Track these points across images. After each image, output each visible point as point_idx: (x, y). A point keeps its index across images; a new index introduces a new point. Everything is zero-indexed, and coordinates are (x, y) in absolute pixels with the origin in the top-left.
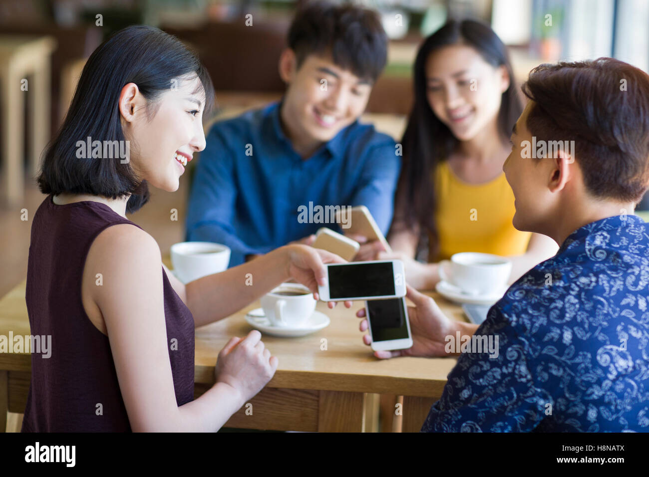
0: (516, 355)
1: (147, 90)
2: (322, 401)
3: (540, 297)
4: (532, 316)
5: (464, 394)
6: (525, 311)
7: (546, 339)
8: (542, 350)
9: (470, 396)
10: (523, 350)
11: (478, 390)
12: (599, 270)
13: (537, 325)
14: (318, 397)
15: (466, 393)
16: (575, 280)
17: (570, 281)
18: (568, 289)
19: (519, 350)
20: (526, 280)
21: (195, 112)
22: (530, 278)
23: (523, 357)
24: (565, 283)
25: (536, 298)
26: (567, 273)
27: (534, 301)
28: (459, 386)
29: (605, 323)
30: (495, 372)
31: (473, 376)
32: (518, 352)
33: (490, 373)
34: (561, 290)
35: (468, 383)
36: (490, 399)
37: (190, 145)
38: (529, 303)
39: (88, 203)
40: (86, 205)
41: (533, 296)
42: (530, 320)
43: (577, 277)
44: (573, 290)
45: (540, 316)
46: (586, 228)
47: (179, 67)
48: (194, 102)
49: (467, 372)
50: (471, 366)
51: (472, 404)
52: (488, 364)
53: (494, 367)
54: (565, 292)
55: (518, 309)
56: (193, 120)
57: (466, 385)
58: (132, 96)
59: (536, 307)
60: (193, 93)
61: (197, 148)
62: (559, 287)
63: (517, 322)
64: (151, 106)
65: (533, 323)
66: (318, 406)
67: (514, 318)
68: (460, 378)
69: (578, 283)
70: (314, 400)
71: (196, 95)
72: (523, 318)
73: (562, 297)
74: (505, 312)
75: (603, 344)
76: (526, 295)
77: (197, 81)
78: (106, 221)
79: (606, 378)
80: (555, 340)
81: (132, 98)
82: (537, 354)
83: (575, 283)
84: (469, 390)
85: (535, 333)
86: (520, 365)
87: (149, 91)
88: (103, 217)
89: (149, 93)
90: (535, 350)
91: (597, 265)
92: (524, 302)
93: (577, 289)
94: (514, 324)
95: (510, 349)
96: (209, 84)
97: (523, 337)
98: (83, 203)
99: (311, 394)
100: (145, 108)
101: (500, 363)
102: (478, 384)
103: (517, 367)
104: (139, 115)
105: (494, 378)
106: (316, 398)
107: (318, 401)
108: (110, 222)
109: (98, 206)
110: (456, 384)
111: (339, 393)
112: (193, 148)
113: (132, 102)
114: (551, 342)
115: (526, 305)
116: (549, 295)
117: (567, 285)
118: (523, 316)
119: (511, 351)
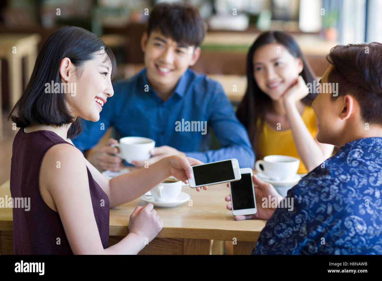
0: (300, 220)
1: (75, 61)
2: (185, 245)
3: (317, 185)
4: (310, 197)
5: (271, 242)
6: (307, 194)
7: (318, 211)
8: (316, 217)
9: (274, 244)
10: (305, 217)
11: (279, 240)
12: (353, 172)
13: (313, 202)
14: (183, 242)
15: (272, 242)
16: (338, 176)
17: (335, 176)
18: (333, 181)
19: (302, 218)
20: (311, 174)
21: (106, 74)
22: (313, 173)
23: (305, 222)
24: (332, 177)
25: (314, 185)
26: (334, 171)
27: (313, 187)
28: (268, 237)
29: (352, 203)
30: (289, 230)
31: (277, 231)
32: (302, 219)
33: (286, 231)
34: (328, 182)
35: (274, 236)
36: (283, 246)
37: (104, 93)
38: (310, 189)
39: (44, 131)
40: (42, 133)
41: (312, 185)
42: (309, 199)
43: (340, 174)
44: (336, 182)
45: (315, 197)
46: (350, 143)
47: (94, 47)
48: (105, 67)
49: (273, 229)
50: (276, 225)
51: (274, 249)
52: (285, 225)
53: (289, 227)
54: (331, 183)
55: (303, 192)
56: (105, 78)
57: (273, 237)
58: (67, 65)
59: (314, 191)
60: (104, 62)
61: (108, 95)
62: (328, 179)
63: (302, 201)
64: (79, 70)
65: (310, 201)
66: (183, 248)
67: (300, 198)
68: (269, 232)
69: (340, 178)
70: (180, 245)
71: (105, 63)
72: (305, 198)
73: (329, 186)
74: (296, 195)
75: (350, 214)
76: (308, 184)
77: (106, 55)
78: (53, 142)
79: (348, 235)
80: (323, 212)
81: (67, 67)
82: (313, 220)
83: (338, 178)
84: (274, 239)
85: (312, 208)
86: (303, 226)
87: (77, 62)
88: (52, 139)
89: (77, 63)
90: (311, 218)
91: (352, 169)
92: (307, 188)
93: (338, 182)
94: (300, 202)
95: (297, 217)
96: (113, 56)
97: (304, 209)
98: (40, 131)
99: (179, 241)
100: (75, 72)
101: (292, 225)
102: (279, 237)
103: (301, 227)
104: (72, 76)
105: (289, 234)
106: (182, 244)
107: (183, 245)
108: (55, 142)
109: (49, 133)
110: (267, 235)
111: (195, 240)
112: (106, 95)
113: (67, 69)
114: (320, 213)
115: (308, 190)
116: (321, 184)
117: (333, 179)
118: (306, 197)
119: (298, 218)
